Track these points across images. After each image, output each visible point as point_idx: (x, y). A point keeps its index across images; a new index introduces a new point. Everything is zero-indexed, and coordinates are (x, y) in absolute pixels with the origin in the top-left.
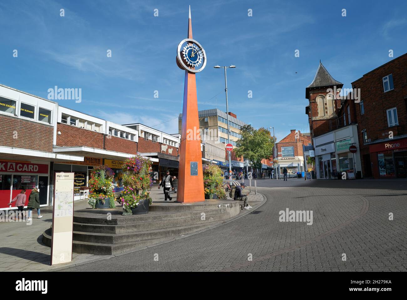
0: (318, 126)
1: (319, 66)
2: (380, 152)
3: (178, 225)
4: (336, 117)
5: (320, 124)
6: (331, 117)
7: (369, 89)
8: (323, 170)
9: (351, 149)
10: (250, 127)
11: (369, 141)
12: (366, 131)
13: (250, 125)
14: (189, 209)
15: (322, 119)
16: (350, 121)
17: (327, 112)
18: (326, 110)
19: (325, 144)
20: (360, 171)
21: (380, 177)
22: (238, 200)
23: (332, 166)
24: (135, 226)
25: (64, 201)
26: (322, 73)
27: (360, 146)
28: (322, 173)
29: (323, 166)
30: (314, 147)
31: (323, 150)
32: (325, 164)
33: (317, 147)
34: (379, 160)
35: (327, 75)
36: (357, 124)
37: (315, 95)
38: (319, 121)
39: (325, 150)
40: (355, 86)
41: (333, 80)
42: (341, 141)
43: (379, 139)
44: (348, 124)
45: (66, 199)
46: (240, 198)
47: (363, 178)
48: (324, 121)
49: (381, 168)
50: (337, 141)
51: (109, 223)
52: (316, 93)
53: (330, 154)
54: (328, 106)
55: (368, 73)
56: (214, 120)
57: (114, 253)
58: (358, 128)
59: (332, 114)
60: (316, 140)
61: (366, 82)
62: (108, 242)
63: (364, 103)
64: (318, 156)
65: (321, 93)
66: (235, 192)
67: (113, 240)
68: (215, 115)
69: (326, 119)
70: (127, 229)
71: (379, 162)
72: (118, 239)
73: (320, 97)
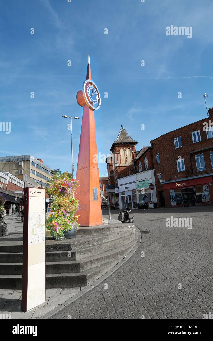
0: (121, 170)
1: (122, 129)
2: (172, 189)
3: (116, 247)
4: (133, 165)
5: (122, 169)
6: (130, 164)
7: (164, 146)
8: (125, 203)
9: (151, 187)
10: (59, 171)
11: (163, 181)
12: (161, 175)
13: (59, 169)
14: (109, 231)
15: (123, 165)
16: (147, 167)
17: (127, 161)
18: (126, 160)
19: (127, 184)
20: (156, 203)
21: (172, 206)
22: (127, 222)
23: (133, 200)
24: (89, 250)
25: (37, 223)
26: (123, 133)
27: (156, 184)
28: (124, 205)
29: (125, 199)
30: (118, 186)
31: (126, 188)
32: (127, 198)
33: (120, 185)
34: (171, 194)
35: (127, 135)
36: (154, 170)
37: (119, 148)
38: (122, 167)
39: (128, 188)
40: (153, 143)
41: (131, 139)
42: (141, 181)
43: (173, 180)
44: (144, 170)
45: (38, 221)
46: (129, 221)
47: (158, 208)
48: (125, 167)
49: (173, 200)
50: (137, 181)
51: (60, 249)
52: (120, 147)
53: (131, 191)
54: (128, 157)
55: (164, 135)
56: (27, 164)
57: (89, 282)
58: (154, 172)
59: (130, 163)
60: (120, 180)
61: (162, 141)
62: (73, 270)
63: (159, 155)
64: (121, 192)
65: (123, 147)
66: (124, 215)
67: (81, 268)
68: (28, 160)
69: (126, 166)
70: (85, 254)
71: (171, 196)
72: (83, 266)
73: (122, 150)
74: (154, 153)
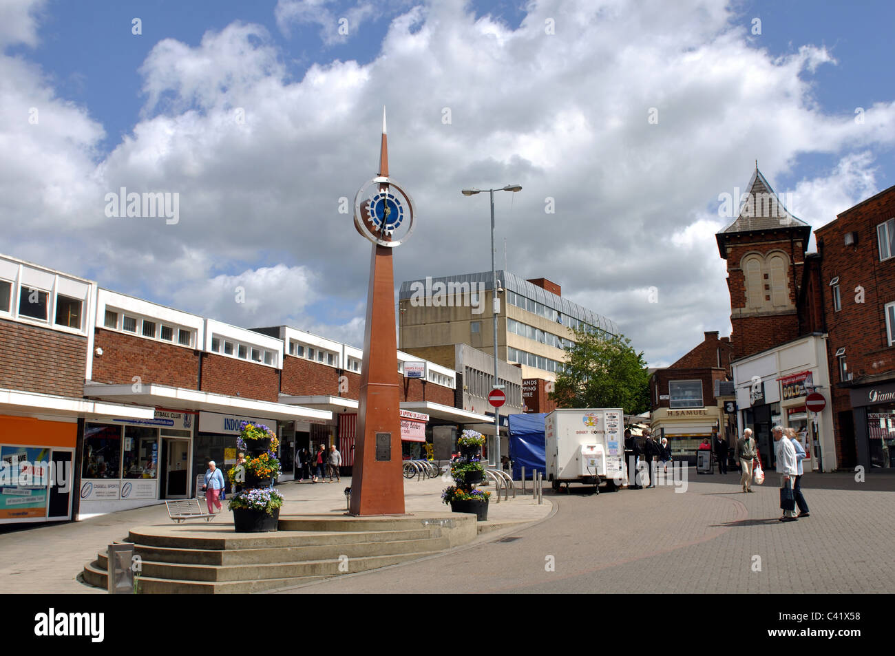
0: (745, 332)
4: (792, 311)
5: (751, 326)
6: (780, 309)
11: (849, 378)
12: (845, 354)
14: (365, 528)
15: (755, 314)
17: (768, 297)
18: (765, 292)
26: (759, 193)
30: (735, 387)
33: (740, 385)
36: (827, 336)
37: (740, 252)
38: (749, 321)
40: (821, 239)
50: (783, 374)
52: (741, 248)
54: (771, 281)
58: (827, 345)
61: (844, 231)
63: (840, 284)
64: (743, 410)
65: (755, 247)
69: (765, 314)
70: (243, 557)
73: (751, 257)
74: (825, 274)
